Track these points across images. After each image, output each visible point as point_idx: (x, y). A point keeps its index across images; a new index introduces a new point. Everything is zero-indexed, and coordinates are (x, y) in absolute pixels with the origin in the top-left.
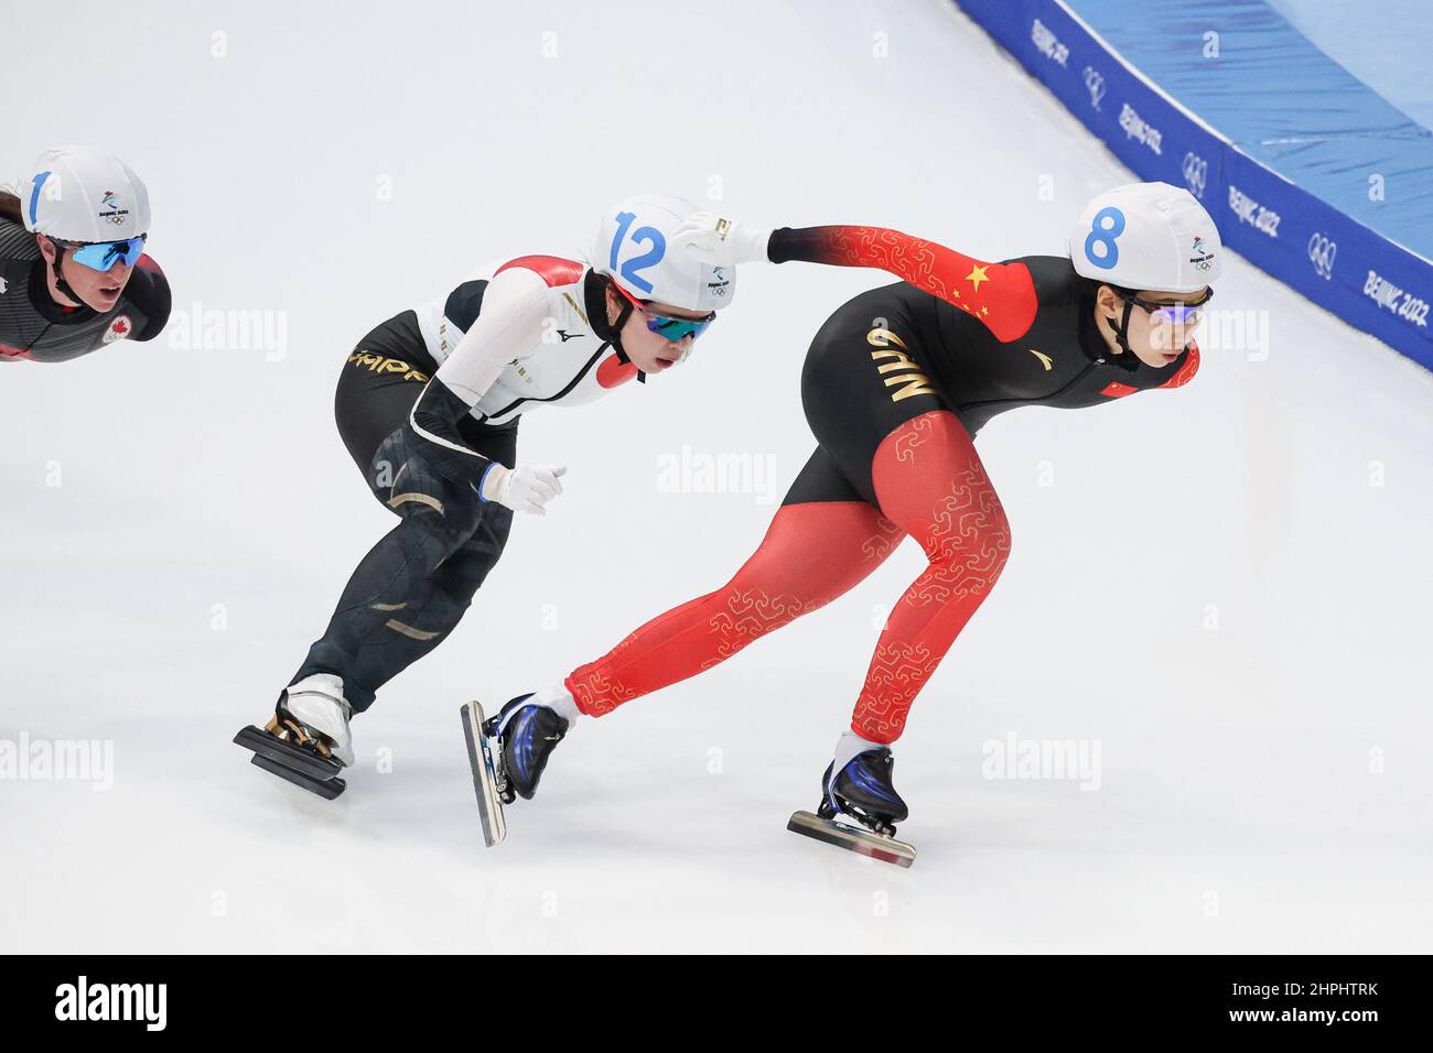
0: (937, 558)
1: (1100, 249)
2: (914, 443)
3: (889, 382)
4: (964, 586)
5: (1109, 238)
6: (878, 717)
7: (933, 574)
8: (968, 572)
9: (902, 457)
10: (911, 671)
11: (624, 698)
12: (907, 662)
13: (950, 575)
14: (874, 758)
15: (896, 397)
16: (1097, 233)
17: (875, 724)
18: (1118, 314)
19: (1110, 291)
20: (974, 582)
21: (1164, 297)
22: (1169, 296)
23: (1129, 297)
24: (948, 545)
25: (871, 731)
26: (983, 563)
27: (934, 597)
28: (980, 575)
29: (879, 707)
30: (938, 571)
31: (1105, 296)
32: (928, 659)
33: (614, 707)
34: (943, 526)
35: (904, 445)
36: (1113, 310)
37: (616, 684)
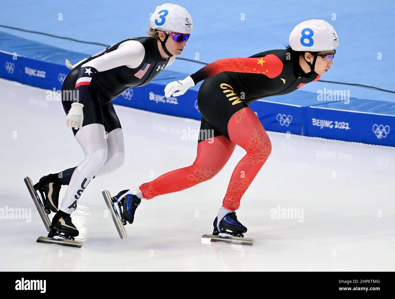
0: (250, 151)
1: (307, 41)
2: (241, 117)
3: (230, 100)
4: (259, 159)
5: (309, 37)
6: (233, 202)
7: (249, 156)
8: (261, 155)
9: (238, 121)
10: (243, 187)
11: (157, 195)
12: (242, 184)
13: (255, 156)
14: (232, 215)
15: (233, 104)
16: (304, 37)
17: (232, 204)
18: (311, 60)
19: (309, 54)
20: (263, 158)
21: (327, 52)
22: (328, 52)
23: (315, 54)
24: (255, 147)
25: (231, 207)
26: (265, 152)
27: (250, 163)
28: (264, 156)
29: (233, 199)
30: (250, 155)
31: (307, 55)
32: (249, 182)
33: (153, 197)
34: (253, 142)
35: (238, 118)
36: (310, 59)
37: (155, 191)
